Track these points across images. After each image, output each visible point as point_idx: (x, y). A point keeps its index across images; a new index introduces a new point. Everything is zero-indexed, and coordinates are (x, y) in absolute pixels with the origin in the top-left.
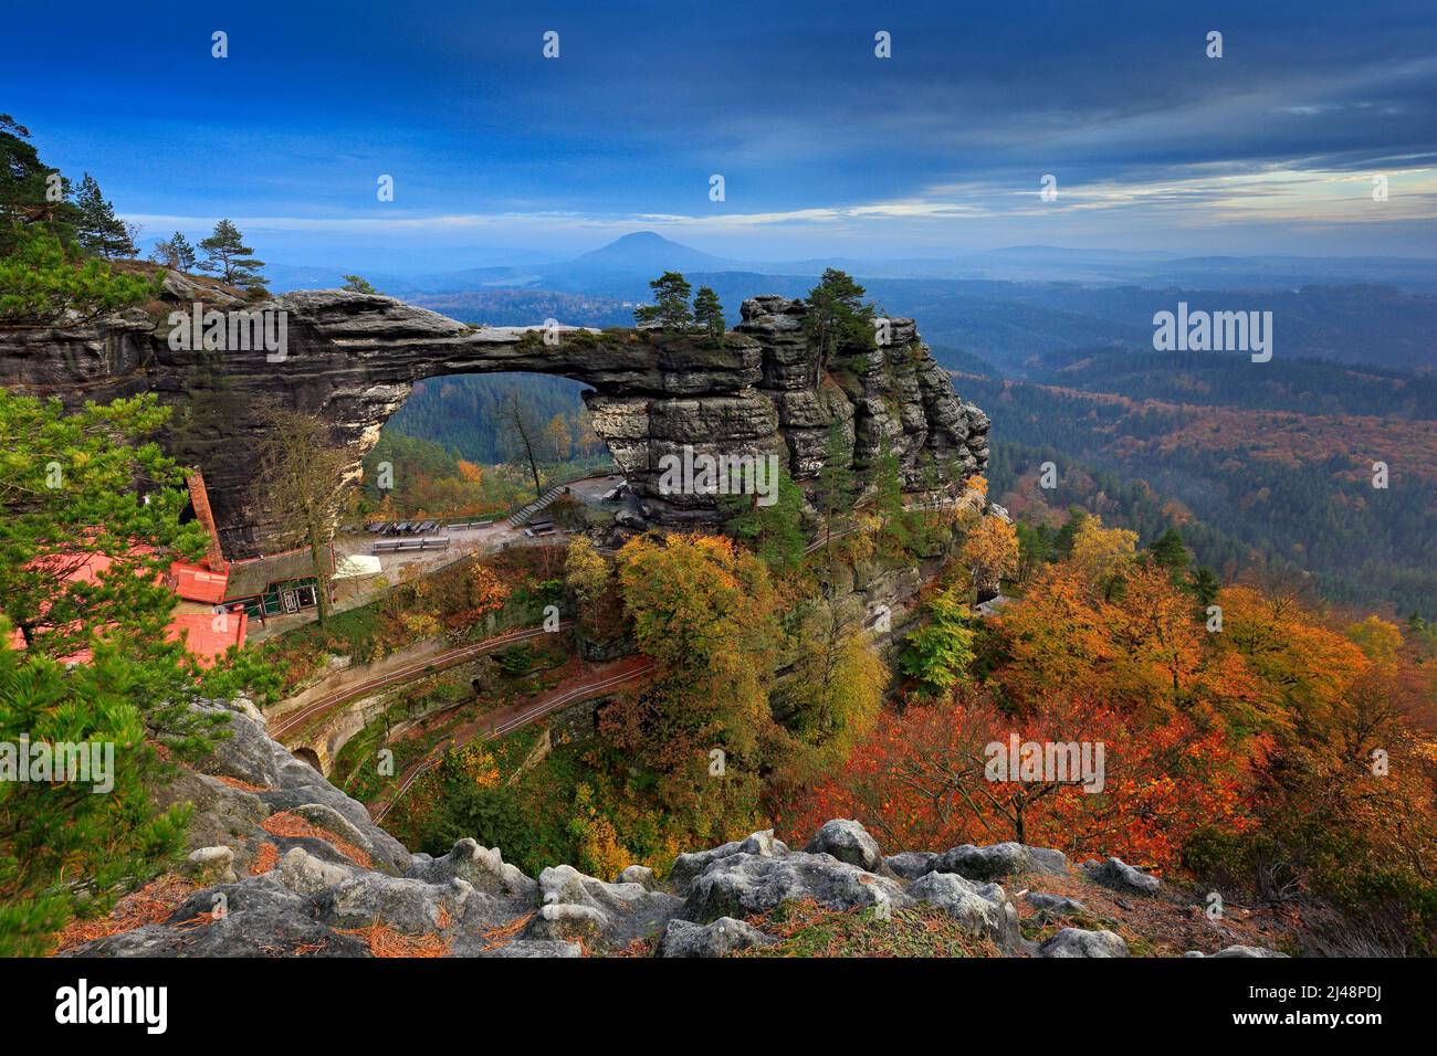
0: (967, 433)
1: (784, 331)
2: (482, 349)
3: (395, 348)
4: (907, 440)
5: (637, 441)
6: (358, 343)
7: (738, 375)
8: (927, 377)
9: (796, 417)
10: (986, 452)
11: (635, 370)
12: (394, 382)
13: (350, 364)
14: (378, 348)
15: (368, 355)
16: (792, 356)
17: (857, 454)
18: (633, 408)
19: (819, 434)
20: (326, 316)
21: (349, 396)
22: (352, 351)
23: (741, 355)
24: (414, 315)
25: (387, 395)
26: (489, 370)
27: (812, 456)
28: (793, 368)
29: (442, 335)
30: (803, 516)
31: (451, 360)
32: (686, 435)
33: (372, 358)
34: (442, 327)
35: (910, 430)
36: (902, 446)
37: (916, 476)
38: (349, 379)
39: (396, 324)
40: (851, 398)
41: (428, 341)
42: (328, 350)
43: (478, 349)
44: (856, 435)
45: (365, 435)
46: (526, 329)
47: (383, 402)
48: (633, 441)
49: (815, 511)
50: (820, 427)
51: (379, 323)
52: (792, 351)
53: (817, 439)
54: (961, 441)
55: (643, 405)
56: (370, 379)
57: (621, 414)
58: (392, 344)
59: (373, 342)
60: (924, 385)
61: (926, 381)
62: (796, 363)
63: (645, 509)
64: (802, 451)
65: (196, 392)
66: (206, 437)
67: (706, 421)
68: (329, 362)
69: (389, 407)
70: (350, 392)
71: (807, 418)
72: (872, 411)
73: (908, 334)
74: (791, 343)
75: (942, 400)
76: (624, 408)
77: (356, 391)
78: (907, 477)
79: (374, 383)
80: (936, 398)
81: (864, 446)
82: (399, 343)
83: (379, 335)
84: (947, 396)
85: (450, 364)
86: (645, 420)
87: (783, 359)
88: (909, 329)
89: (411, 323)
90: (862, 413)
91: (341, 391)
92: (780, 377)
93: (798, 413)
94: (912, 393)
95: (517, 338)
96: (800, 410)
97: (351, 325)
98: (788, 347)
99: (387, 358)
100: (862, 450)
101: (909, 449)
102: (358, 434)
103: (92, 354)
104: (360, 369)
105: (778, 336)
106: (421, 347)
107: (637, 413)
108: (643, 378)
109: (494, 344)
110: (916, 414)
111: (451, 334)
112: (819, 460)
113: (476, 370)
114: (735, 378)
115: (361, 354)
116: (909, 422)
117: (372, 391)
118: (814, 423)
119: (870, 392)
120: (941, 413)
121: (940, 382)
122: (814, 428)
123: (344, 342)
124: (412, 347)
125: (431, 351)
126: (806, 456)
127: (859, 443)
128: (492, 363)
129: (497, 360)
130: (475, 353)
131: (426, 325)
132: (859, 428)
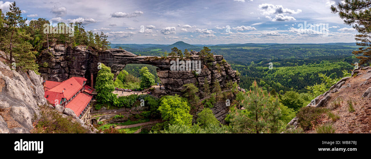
0: (235, 76)
1: (195, 58)
2: (138, 60)
4: (222, 78)
5: (166, 78)
6: (118, 57)
8: (226, 66)
10: (239, 79)
12: (123, 64)
13: (116, 61)
17: (211, 81)
18: (165, 72)
19: (203, 77)
20: (114, 53)
21: (115, 66)
22: (117, 58)
24: (128, 53)
26: (139, 63)
27: (202, 82)
29: (132, 57)
31: (133, 61)
32: (175, 77)
33: (120, 60)
34: (132, 55)
35: (223, 76)
38: (116, 63)
39: (124, 54)
40: (210, 70)
42: (113, 58)
43: (137, 59)
44: (211, 77)
46: (147, 57)
47: (120, 67)
48: (165, 78)
50: (203, 76)
51: (122, 54)
53: (203, 78)
54: (233, 78)
55: (167, 71)
56: (119, 63)
57: (163, 73)
58: (123, 58)
59: (120, 57)
60: (225, 67)
63: (167, 91)
64: (200, 81)
65: (95, 62)
66: (95, 69)
67: (179, 75)
68: (113, 60)
69: (121, 68)
72: (214, 73)
73: (221, 58)
75: (229, 70)
76: (163, 72)
77: (117, 65)
78: (223, 85)
79: (120, 64)
80: (228, 70)
82: (125, 58)
83: (122, 56)
84: (230, 69)
85: (132, 62)
86: (167, 74)
88: (222, 57)
89: (127, 54)
90: (212, 73)
94: (223, 69)
95: (145, 58)
97: (118, 54)
99: (122, 60)
100: (213, 80)
101: (223, 80)
102: (116, 72)
103: (83, 55)
104: (118, 61)
105: (194, 59)
107: (166, 73)
108: (167, 66)
109: (141, 59)
110: (224, 73)
113: (137, 63)
118: (202, 75)
119: (214, 69)
120: (229, 72)
121: (228, 67)
122: (202, 76)
123: (116, 57)
124: (127, 58)
125: (129, 59)
126: (201, 82)
127: (212, 79)
128: (140, 62)
129: (140, 61)
130: (137, 60)
131: (129, 55)
132: (212, 76)
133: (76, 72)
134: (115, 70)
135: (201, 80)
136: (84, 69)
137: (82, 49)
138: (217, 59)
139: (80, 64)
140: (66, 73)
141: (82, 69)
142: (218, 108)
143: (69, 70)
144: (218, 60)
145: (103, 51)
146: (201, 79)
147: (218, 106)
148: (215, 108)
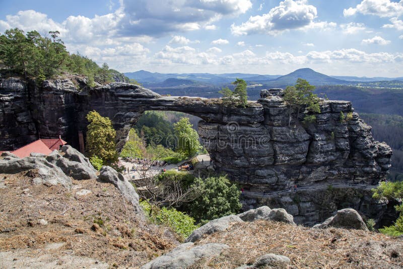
2: (162, 103)
3: (136, 101)
4: (338, 154)
6: (126, 99)
7: (251, 118)
8: (354, 127)
9: (277, 137)
11: (213, 113)
12: (135, 112)
13: (123, 105)
14: (131, 100)
15: (128, 103)
16: (276, 112)
17: (307, 157)
18: (212, 127)
19: (288, 145)
20: (118, 90)
21: (121, 115)
22: (124, 101)
23: (253, 110)
24: (143, 91)
25: (132, 115)
26: (163, 109)
28: (277, 117)
29: (150, 97)
30: (278, 179)
31: (152, 106)
33: (129, 104)
34: (151, 95)
35: (339, 150)
36: (334, 156)
37: (344, 171)
38: (122, 110)
39: (137, 93)
40: (308, 132)
41: (145, 99)
42: (116, 100)
44: (308, 148)
45: (125, 127)
46: (178, 97)
47: (131, 117)
49: (285, 178)
50: (288, 143)
51: (132, 93)
52: (276, 110)
53: (287, 147)
54: (371, 159)
55: (216, 126)
56: (128, 110)
58: (134, 99)
59: (130, 99)
60: (351, 131)
61: (353, 129)
62: (278, 115)
63: (215, 166)
64: (278, 152)
68: (117, 104)
69: (132, 119)
70: (122, 113)
71: (281, 138)
72: (317, 139)
73: (345, 108)
74: (276, 107)
75: (361, 138)
76: (209, 127)
77: (123, 113)
80: (358, 138)
81: (312, 153)
82: (138, 99)
83: (132, 96)
84: (364, 138)
87: (272, 113)
89: (142, 93)
90: (312, 140)
91: (119, 113)
92: (271, 120)
93: (278, 136)
94: (343, 134)
95: (174, 100)
96: (279, 134)
97: (124, 93)
98: (275, 108)
99: (133, 104)
101: (339, 158)
104: (125, 107)
105: (271, 104)
106: (143, 101)
107: (213, 129)
108: (216, 117)
109: (166, 101)
110: (344, 144)
111: (153, 97)
112: (287, 156)
113: (159, 109)
114: (249, 119)
115: (126, 102)
116: (338, 146)
117: (128, 114)
118: (285, 141)
119: (319, 131)
120: (358, 144)
121: (361, 130)
122: (285, 143)
123: (122, 98)
124: (140, 101)
125: (146, 102)
126: (281, 153)
127: (309, 152)
128: (164, 107)
129: (166, 106)
130: (159, 104)
131: (146, 94)
132: (310, 145)
133: (50, 131)
134: (120, 122)
135: (283, 151)
136: (63, 124)
137: (56, 85)
138: (331, 110)
139: (56, 114)
140: (32, 135)
141: (61, 124)
142: (311, 218)
143: (38, 129)
144: (334, 112)
145: (97, 88)
146: (282, 149)
147: (312, 216)
148: (304, 218)
